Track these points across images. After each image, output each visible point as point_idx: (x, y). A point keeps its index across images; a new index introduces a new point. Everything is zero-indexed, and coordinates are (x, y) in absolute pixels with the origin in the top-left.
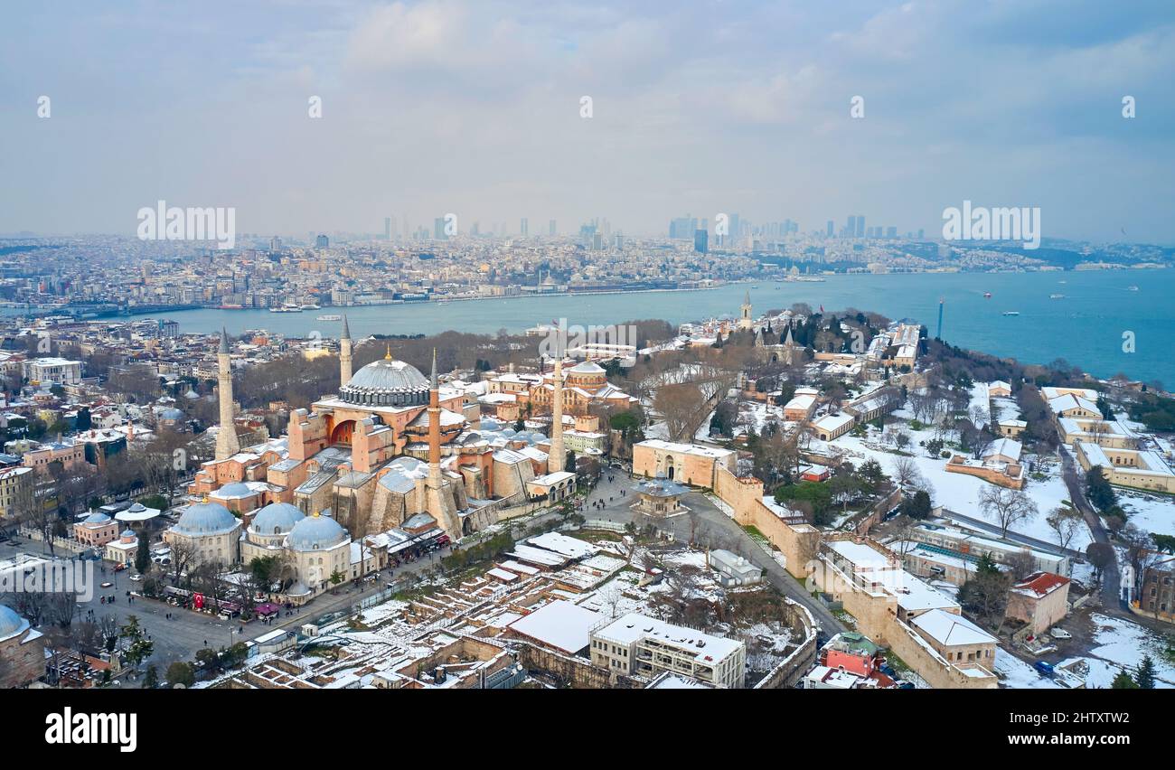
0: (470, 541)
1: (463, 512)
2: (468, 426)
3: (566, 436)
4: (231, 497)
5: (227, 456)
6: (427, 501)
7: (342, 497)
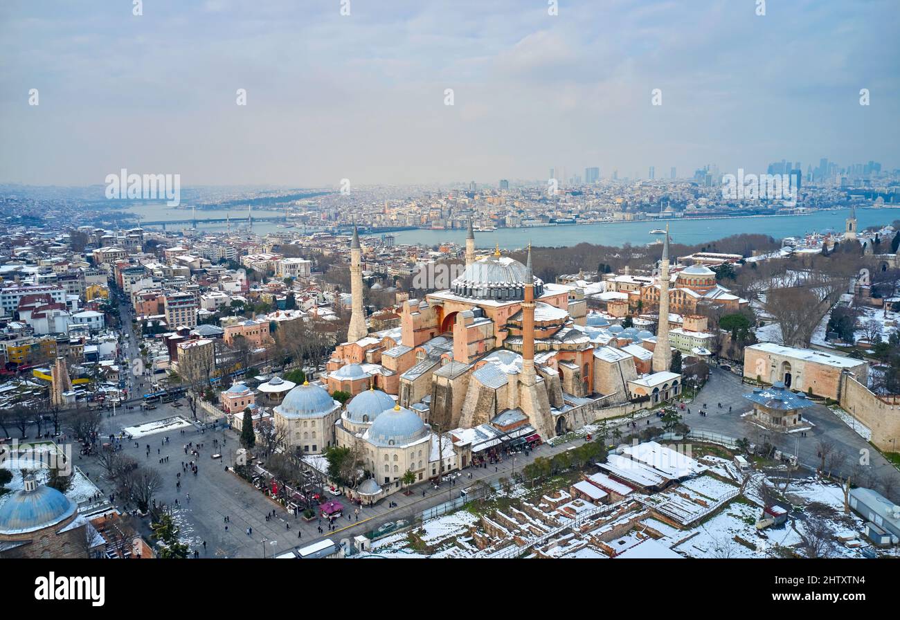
0: (562, 442)
1: (558, 410)
2: (570, 322)
3: (673, 334)
4: (345, 379)
5: (356, 339)
6: (520, 397)
7: (440, 386)
